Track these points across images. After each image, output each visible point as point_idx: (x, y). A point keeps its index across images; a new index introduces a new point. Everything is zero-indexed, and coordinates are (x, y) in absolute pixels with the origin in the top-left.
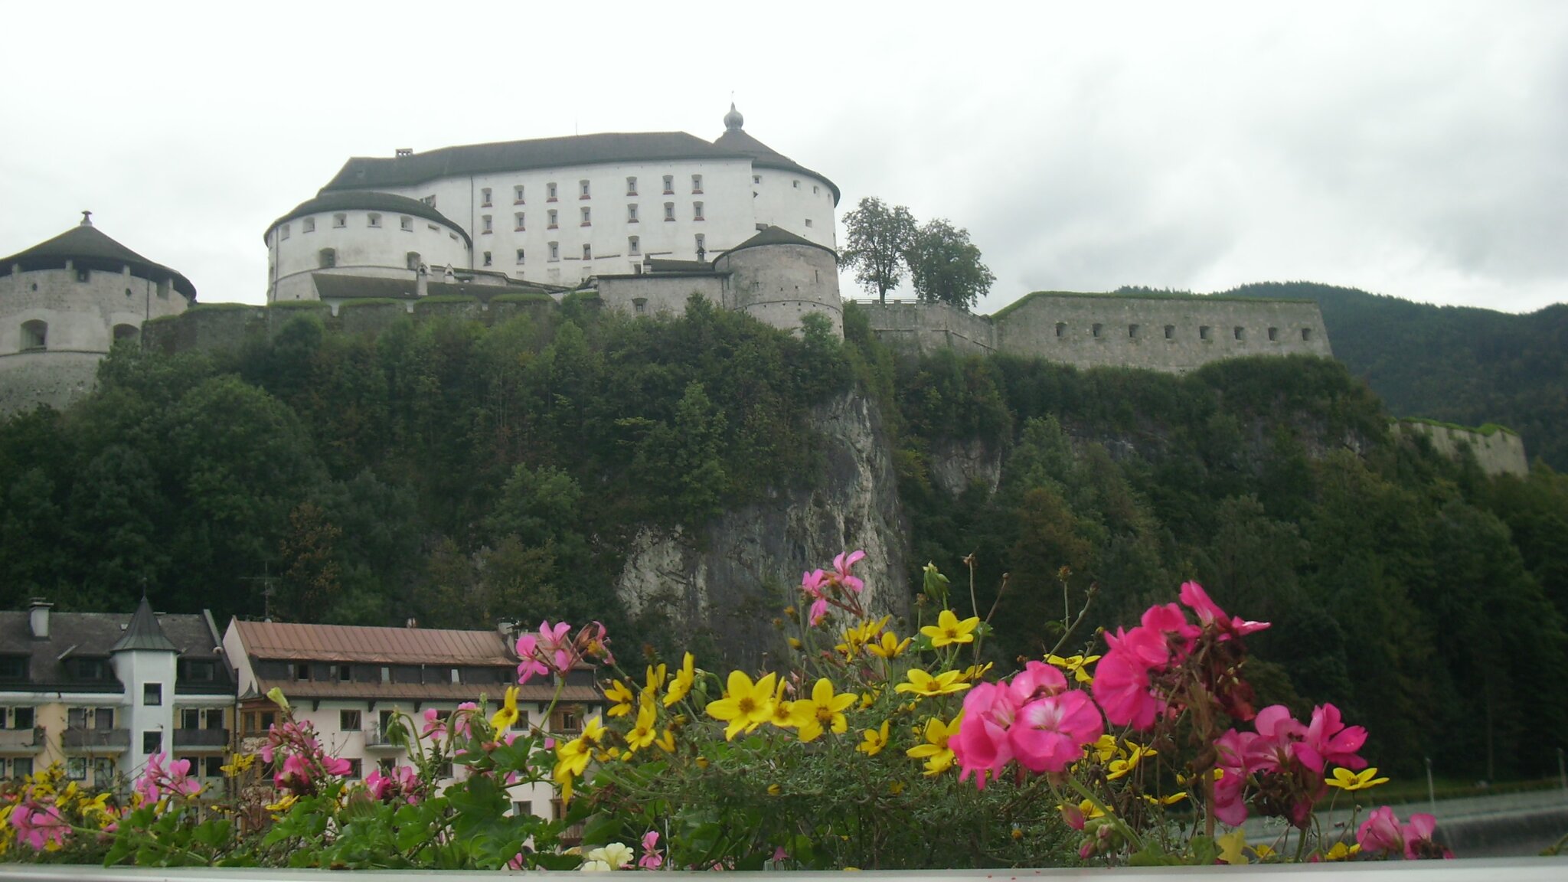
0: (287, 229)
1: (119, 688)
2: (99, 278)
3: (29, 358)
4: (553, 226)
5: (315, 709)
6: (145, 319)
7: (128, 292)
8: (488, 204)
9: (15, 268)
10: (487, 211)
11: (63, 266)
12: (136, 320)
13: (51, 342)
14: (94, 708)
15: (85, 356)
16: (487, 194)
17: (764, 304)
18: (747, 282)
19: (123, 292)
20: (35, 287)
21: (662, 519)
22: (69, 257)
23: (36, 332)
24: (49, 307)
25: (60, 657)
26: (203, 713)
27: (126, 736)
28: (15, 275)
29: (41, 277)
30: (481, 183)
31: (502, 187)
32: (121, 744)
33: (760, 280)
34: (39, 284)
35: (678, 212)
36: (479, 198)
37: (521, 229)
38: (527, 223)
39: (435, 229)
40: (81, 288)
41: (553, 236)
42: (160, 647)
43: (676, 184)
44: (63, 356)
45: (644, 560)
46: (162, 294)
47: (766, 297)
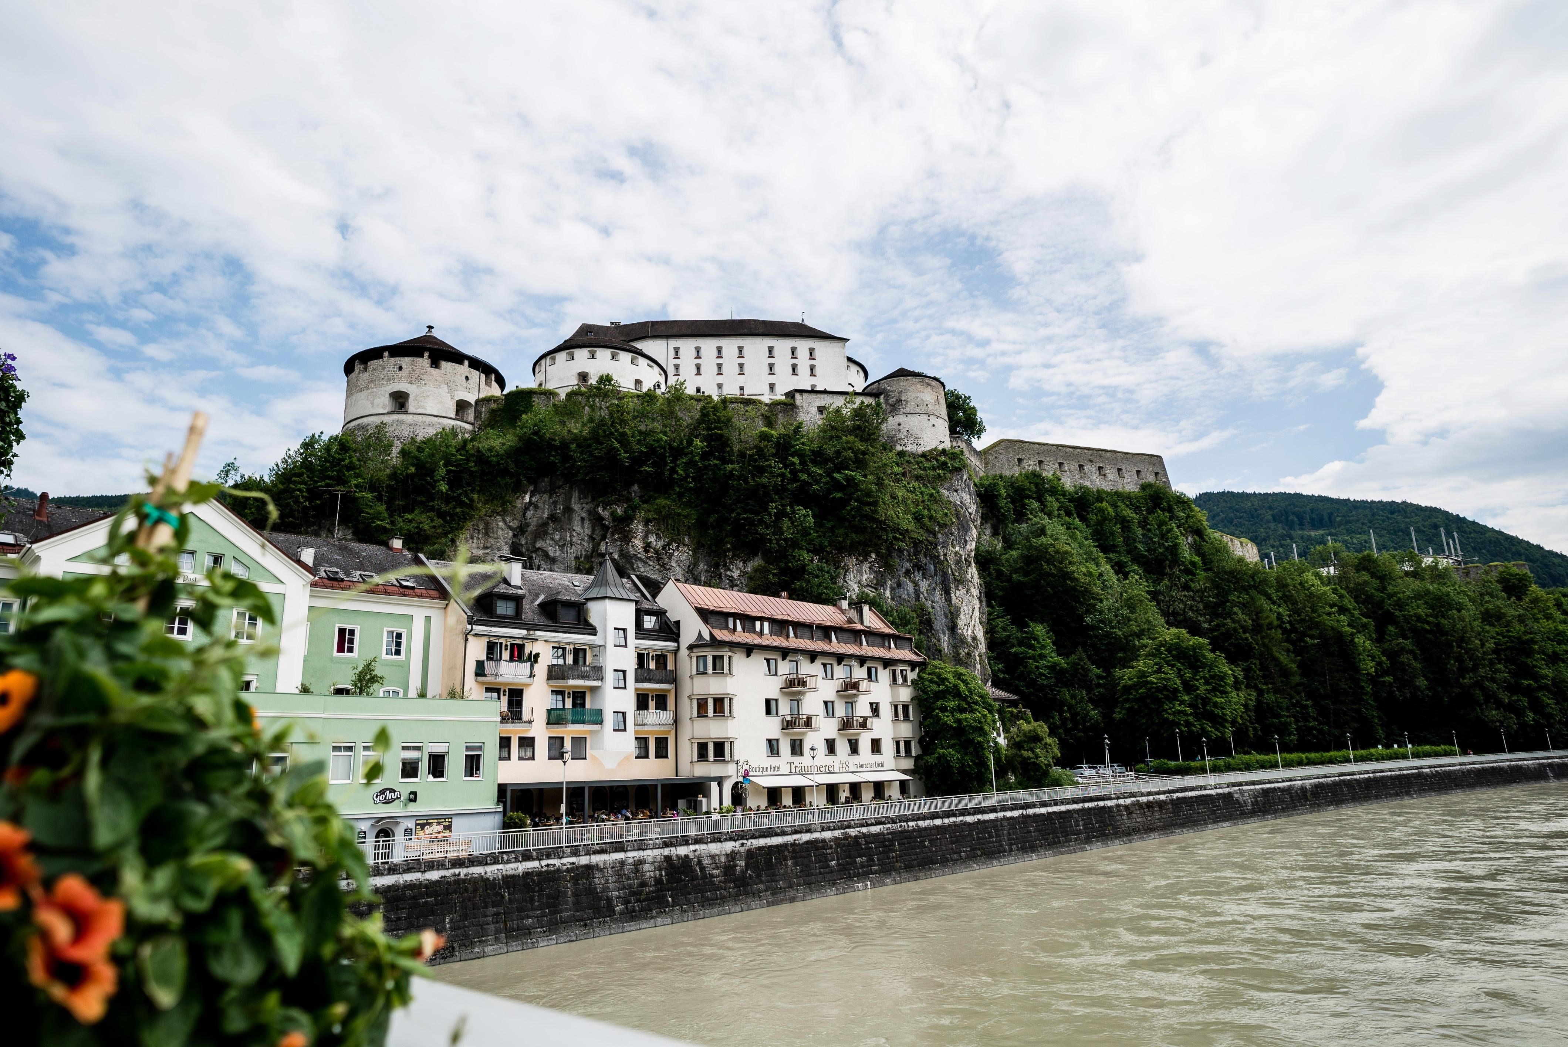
0: (554, 359)
1: (593, 631)
2: (446, 366)
3: (395, 417)
4: (720, 374)
5: (748, 655)
6: (476, 398)
7: (467, 378)
8: (677, 357)
9: (386, 354)
10: (677, 361)
11: (422, 356)
12: (472, 398)
13: (411, 406)
14: (572, 647)
15: (436, 419)
16: (677, 350)
17: (906, 414)
18: (894, 399)
19: (464, 378)
20: (401, 368)
21: (861, 551)
22: (426, 349)
23: (400, 400)
24: (411, 383)
25: (537, 602)
26: (653, 656)
27: (598, 672)
28: (385, 359)
29: (405, 361)
30: (673, 343)
31: (687, 346)
32: (598, 680)
33: (903, 399)
34: (404, 366)
35: (799, 370)
36: (672, 353)
37: (698, 374)
38: (702, 370)
39: (651, 367)
40: (434, 371)
41: (720, 379)
42: (626, 597)
43: (798, 353)
44: (420, 417)
45: (850, 576)
46: (488, 383)
47: (908, 410)
